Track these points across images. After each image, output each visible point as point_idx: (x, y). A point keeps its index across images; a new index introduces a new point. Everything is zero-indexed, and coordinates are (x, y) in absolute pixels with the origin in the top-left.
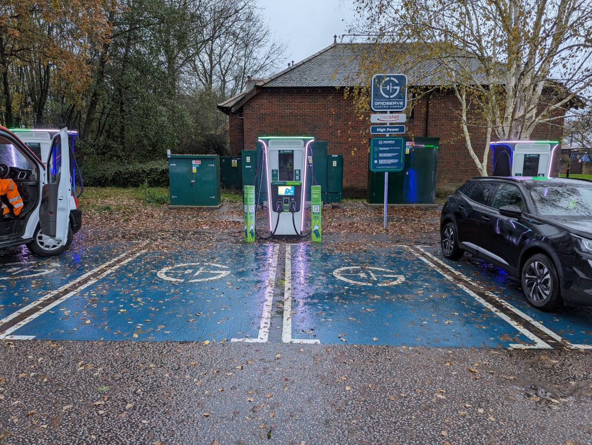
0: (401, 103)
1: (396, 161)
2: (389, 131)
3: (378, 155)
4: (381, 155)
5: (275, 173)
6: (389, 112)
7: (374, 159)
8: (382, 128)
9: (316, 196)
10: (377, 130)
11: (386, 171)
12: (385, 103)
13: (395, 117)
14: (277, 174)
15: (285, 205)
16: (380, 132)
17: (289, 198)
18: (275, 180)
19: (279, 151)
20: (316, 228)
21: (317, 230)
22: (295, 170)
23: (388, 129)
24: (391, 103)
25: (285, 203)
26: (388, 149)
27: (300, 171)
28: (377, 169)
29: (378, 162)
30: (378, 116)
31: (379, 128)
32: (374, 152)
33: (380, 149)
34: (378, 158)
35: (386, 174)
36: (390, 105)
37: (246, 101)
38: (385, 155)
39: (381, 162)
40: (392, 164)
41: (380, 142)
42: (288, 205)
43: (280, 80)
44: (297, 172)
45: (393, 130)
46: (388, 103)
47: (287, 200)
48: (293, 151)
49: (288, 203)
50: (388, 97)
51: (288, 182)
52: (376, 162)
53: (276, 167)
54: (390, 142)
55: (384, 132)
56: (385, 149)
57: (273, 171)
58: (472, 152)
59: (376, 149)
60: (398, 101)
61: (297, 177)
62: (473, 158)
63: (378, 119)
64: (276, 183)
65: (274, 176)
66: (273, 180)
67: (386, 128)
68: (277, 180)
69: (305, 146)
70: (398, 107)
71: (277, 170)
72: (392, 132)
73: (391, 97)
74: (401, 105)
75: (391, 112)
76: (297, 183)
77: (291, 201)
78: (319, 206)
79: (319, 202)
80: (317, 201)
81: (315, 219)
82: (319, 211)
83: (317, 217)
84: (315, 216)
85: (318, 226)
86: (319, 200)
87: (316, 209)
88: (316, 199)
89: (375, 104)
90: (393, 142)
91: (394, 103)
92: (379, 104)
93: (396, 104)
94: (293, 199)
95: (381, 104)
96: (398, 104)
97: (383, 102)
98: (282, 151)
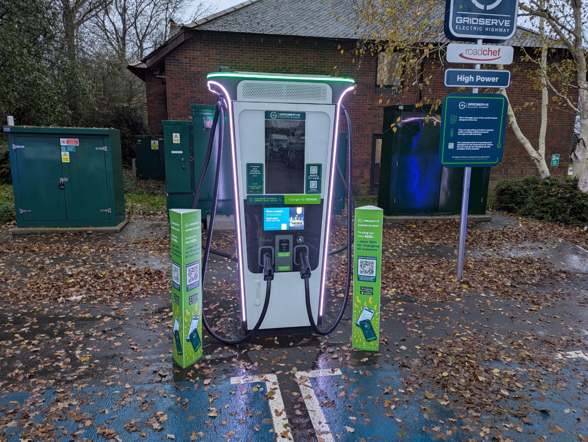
0: (507, 23)
1: (488, 145)
2: (480, 83)
3: (456, 132)
4: (461, 132)
5: (255, 172)
6: (480, 42)
7: (449, 140)
8: (467, 74)
9: (369, 236)
10: (458, 78)
11: (468, 166)
12: (475, 21)
13: (493, 53)
14: (261, 176)
15: (281, 255)
16: (463, 83)
17: (290, 238)
18: (255, 191)
19: (267, 114)
20: (366, 315)
21: (368, 322)
22: (309, 166)
23: (478, 78)
24: (487, 22)
25: (281, 250)
26: (475, 119)
27: (319, 166)
28: (453, 160)
29: (455, 146)
30: (462, 48)
31: (461, 73)
32: (449, 126)
33: (462, 119)
34: (457, 139)
35: (468, 171)
36: (485, 26)
37: (169, 50)
38: (470, 132)
39: (462, 146)
40: (482, 152)
41: (462, 106)
42: (287, 254)
43: (220, 22)
44: (314, 170)
45: (488, 79)
46: (482, 22)
47: (287, 241)
48: (303, 115)
49: (287, 250)
50: (482, 7)
51: (290, 198)
52: (451, 146)
53: (260, 157)
54: (480, 104)
55: (470, 83)
56: (471, 119)
57: (249, 167)
58: (519, 134)
59: (453, 121)
60: (502, 19)
61: (313, 185)
62: (522, 141)
63: (461, 55)
64: (257, 200)
65: (252, 181)
66: (249, 190)
67: (475, 74)
68: (261, 191)
69: (334, 101)
70: (501, 30)
71: (261, 165)
72: (485, 83)
73: (489, 7)
74: (507, 28)
75: (485, 41)
76: (312, 199)
77: (295, 243)
78: (375, 261)
79: (375, 250)
80: (370, 248)
81: (362, 293)
82: (374, 275)
83: (369, 288)
84: (364, 287)
85: (372, 313)
86: (375, 244)
87: (367, 268)
88: (367, 242)
89: (457, 22)
90: (486, 106)
91: (492, 23)
92: (464, 21)
93: (496, 23)
94: (300, 239)
95: (468, 21)
96: (501, 25)
97: (473, 19)
98: (275, 114)
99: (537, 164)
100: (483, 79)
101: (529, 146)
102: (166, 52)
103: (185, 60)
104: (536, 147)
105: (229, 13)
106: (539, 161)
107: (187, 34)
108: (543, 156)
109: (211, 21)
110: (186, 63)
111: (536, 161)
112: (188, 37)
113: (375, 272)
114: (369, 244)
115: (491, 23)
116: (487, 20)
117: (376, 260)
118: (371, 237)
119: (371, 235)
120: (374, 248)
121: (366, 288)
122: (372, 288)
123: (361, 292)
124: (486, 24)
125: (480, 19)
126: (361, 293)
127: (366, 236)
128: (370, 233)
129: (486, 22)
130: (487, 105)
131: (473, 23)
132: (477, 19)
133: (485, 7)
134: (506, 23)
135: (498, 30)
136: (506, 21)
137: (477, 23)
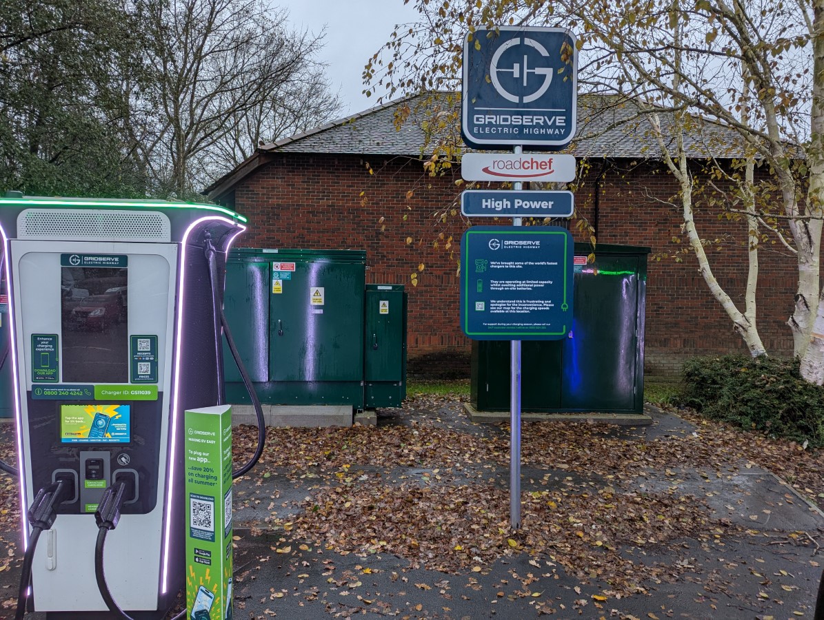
0: (560, 121)
1: (547, 305)
2: (521, 210)
3: (487, 285)
4: (495, 285)
5: (45, 347)
6: (518, 150)
7: (475, 298)
8: (498, 198)
9: (202, 459)
10: (484, 204)
11: (516, 338)
12: (506, 120)
13: (540, 165)
14: (54, 354)
15: (90, 484)
16: (493, 211)
17: (105, 456)
18: (45, 378)
19: (65, 258)
20: (203, 602)
21: (206, 614)
22: (135, 338)
23: (518, 203)
24: (526, 120)
25: (89, 477)
26: (519, 265)
27: (154, 340)
28: (486, 329)
29: (488, 306)
30: (488, 158)
31: (487, 197)
32: (474, 277)
33: (494, 265)
34: (489, 296)
35: (515, 346)
36: (522, 127)
38: (511, 285)
39: (498, 307)
40: (535, 316)
41: (494, 245)
42: (101, 484)
44: (144, 345)
45: (535, 205)
46: (516, 120)
47: (100, 462)
48: (124, 259)
49: (100, 476)
51: (102, 389)
52: (480, 306)
53: (52, 324)
54: (524, 243)
55: (504, 211)
56: (510, 265)
57: (36, 339)
58: (715, 287)
59: (480, 268)
60: (550, 115)
61: (144, 368)
63: (486, 170)
64: (48, 392)
65: (39, 360)
66: (35, 377)
67: (511, 198)
68: (55, 377)
69: (175, 238)
70: (550, 131)
71: (55, 337)
72: (530, 210)
74: (559, 127)
75: (526, 148)
76: (143, 393)
77: (114, 465)
78: (212, 503)
79: (211, 484)
80: (204, 480)
81: (197, 560)
82: (211, 529)
83: (206, 552)
84: (198, 550)
85: (211, 597)
86: (212, 474)
87: (202, 515)
88: (200, 469)
89: (475, 122)
90: (535, 245)
91: (535, 121)
92: (487, 120)
93: (541, 122)
94: (123, 459)
95: (493, 121)
96: (550, 123)
97: (502, 117)
98: (77, 258)
99: (744, 334)
100: (526, 205)
101: (730, 306)
102: (234, 182)
103: (261, 191)
104: (742, 308)
105: (325, 130)
106: (745, 330)
107: (262, 159)
108: (753, 321)
109: (297, 140)
110: (263, 194)
111: (741, 329)
112: (264, 161)
113: (212, 524)
114: (202, 473)
115: (532, 121)
116: (524, 117)
117: (214, 501)
118: (205, 460)
119: (205, 457)
120: (210, 481)
121: (202, 550)
122: (209, 553)
123: (195, 557)
124: (524, 123)
125: (513, 117)
126: (195, 561)
127: (199, 459)
128: (204, 454)
129: (524, 120)
130: (538, 243)
131: (502, 123)
132: (509, 117)
133: (521, 100)
134: (557, 121)
135: (546, 131)
136: (558, 118)
137: (509, 123)
